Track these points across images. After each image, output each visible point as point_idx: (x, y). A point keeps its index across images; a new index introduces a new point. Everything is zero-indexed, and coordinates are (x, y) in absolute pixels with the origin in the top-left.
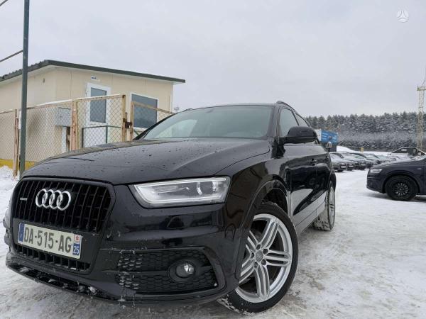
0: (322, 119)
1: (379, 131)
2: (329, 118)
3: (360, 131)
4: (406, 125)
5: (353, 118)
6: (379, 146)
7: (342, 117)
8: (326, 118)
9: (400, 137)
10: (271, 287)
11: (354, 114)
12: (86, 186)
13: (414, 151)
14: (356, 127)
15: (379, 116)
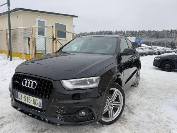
0: (136, 32)
1: (160, 37)
2: (139, 31)
3: (152, 37)
4: (172, 35)
5: (149, 32)
6: (159, 44)
7: (145, 31)
8: (138, 32)
9: (168, 40)
10: (114, 115)
11: (150, 30)
12: (42, 80)
13: (174, 47)
14: (150, 36)
15: (160, 31)
